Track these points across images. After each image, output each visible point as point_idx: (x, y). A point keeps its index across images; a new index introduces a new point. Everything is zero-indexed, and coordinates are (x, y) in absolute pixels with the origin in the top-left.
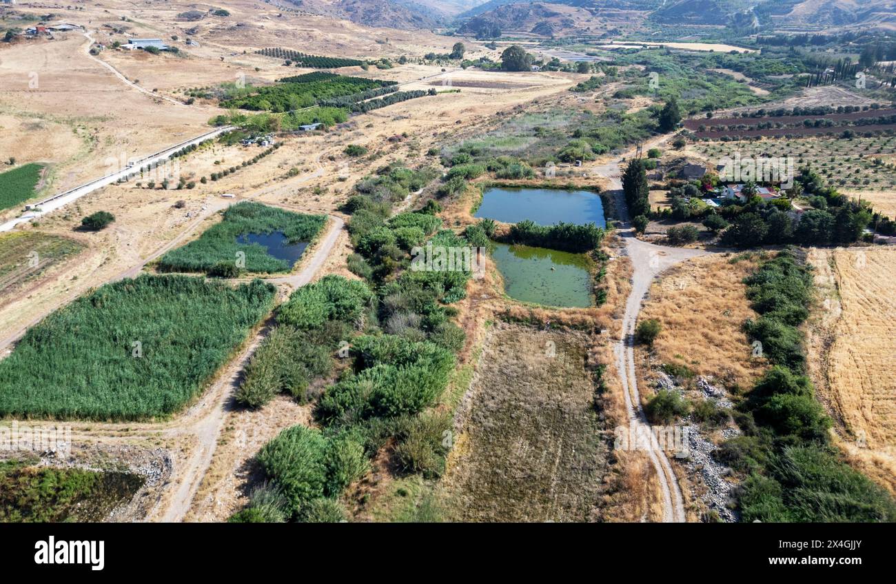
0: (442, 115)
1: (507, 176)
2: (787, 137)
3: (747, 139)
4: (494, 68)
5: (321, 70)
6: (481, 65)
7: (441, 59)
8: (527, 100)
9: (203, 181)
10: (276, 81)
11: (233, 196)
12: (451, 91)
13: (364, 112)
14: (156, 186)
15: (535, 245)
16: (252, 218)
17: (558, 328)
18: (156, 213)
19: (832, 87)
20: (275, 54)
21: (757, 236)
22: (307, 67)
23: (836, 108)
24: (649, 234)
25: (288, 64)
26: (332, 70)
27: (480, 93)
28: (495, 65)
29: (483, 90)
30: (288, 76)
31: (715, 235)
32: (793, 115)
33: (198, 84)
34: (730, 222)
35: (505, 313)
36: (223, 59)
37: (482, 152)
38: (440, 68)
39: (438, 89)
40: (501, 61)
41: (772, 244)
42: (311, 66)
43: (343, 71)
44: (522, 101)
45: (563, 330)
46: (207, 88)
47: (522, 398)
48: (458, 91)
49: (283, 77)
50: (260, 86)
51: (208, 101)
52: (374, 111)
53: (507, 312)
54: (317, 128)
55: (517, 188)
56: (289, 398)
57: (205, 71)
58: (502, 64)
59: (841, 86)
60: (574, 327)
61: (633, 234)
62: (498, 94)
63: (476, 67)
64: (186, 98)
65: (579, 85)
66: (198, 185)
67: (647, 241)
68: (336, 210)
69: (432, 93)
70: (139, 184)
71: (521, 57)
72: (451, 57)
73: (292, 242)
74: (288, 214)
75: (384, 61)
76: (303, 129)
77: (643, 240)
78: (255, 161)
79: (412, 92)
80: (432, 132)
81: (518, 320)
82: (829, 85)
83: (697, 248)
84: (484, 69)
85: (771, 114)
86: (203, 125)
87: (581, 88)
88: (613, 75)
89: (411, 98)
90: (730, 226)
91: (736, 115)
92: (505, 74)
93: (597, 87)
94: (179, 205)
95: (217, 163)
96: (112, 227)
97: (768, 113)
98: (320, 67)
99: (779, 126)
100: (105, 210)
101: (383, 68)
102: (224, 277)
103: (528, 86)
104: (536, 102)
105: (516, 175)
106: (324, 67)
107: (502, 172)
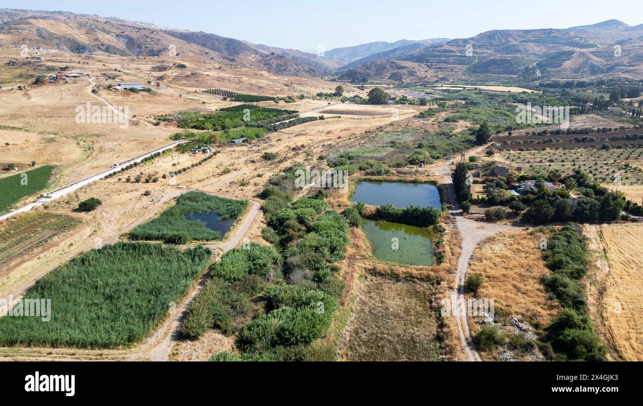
0: (329, 132)
1: (372, 174)
2: (563, 148)
3: (536, 150)
4: (364, 102)
5: (247, 103)
6: (355, 100)
7: (327, 96)
8: (386, 123)
9: (164, 177)
10: (216, 110)
11: (184, 187)
12: (334, 117)
13: (276, 131)
14: (132, 180)
15: (393, 221)
16: (197, 202)
17: (411, 280)
18: (131, 199)
19: (592, 115)
20: (216, 92)
21: (547, 216)
22: (238, 101)
23: (596, 129)
24: (472, 214)
25: (225, 99)
26: (255, 104)
27: (354, 119)
28: (364, 100)
29: (356, 117)
30: (225, 107)
31: (518, 215)
32: (567, 134)
33: (163, 112)
34: (528, 206)
35: (373, 270)
36: (181, 96)
37: (356, 157)
38: (327, 103)
39: (326, 116)
40: (368, 98)
41: (557, 222)
42: (240, 101)
43: (261, 104)
44: (382, 124)
45: (414, 282)
46: (170, 115)
47: (386, 331)
48: (339, 117)
49: (221, 107)
50: (205, 113)
51: (170, 123)
52: (283, 130)
53: (374, 269)
54: (244, 141)
55: (380, 181)
56: (218, 331)
57: (169, 104)
58: (369, 100)
59: (598, 114)
60: (422, 280)
61: (461, 214)
62: (366, 119)
63: (351, 101)
64: (155, 122)
65: (421, 113)
66: (161, 179)
67: (471, 219)
68: (255, 197)
69: (322, 118)
70: (120, 179)
71: (381, 95)
72: (335, 95)
73: (224, 219)
74: (222, 200)
75: (290, 98)
76: (234, 142)
77: (468, 218)
78: (200, 163)
79: (308, 118)
80: (322, 144)
81: (382, 275)
82: (589, 114)
83: (506, 224)
84: (356, 103)
85: (552, 133)
86: (165, 139)
87: (422, 116)
88: (443, 107)
89: (307, 121)
90: (528, 209)
91: (528, 133)
92: (370, 106)
93: (433, 115)
94: (147, 194)
95: (174, 165)
96: (99, 209)
97: (550, 133)
98: (246, 102)
99: (557, 141)
100: (95, 197)
101: (288, 102)
102: (176, 244)
103: (386, 114)
104: (392, 125)
105: (379, 173)
106: (249, 101)
107: (369, 171)
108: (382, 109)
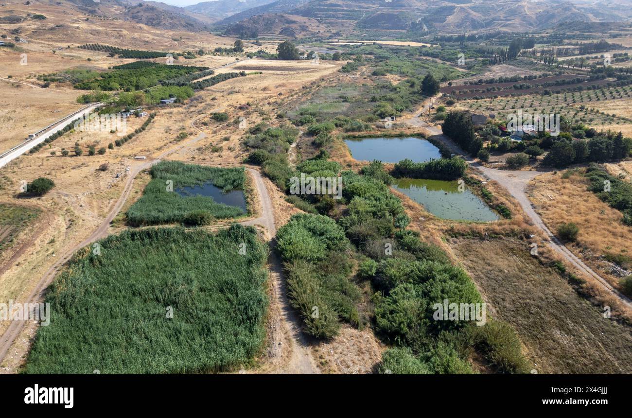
0: (265, 89)
1: (353, 130)
2: (512, 95)
3: (489, 98)
4: (272, 57)
5: (143, 60)
6: (261, 55)
7: (228, 52)
8: (315, 78)
9: (110, 147)
10: (109, 68)
11: (145, 157)
12: (255, 73)
13: (202, 89)
14: (70, 154)
15: (416, 177)
16: (177, 174)
17: (495, 237)
18: (86, 177)
19: (504, 65)
20: (96, 48)
22: (129, 58)
23: (523, 77)
24: (491, 163)
25: (112, 56)
26: (152, 60)
27: (278, 75)
28: (273, 55)
29: (279, 72)
30: (117, 65)
31: (536, 160)
32: (499, 82)
33: (44, 71)
34: (546, 150)
35: (450, 230)
36: (54, 52)
37: (318, 114)
38: (234, 59)
39: (247, 72)
40: (278, 53)
41: (577, 163)
42: (131, 57)
43: (158, 60)
44: (314, 79)
45: (501, 238)
46: (54, 75)
47: (525, 297)
48: (261, 73)
49: (114, 65)
50: (100, 72)
51: (63, 84)
52: (209, 88)
53: (452, 230)
54: (175, 102)
55: (360, 138)
56: (348, 325)
57: (45, 62)
58: (278, 55)
59: (509, 64)
60: (507, 235)
61: (479, 164)
62: (291, 74)
63: (258, 57)
64: (42, 82)
65: (343, 68)
66: (108, 150)
67: (493, 168)
68: (241, 163)
69: (242, 74)
70: (53, 153)
71: (292, 50)
72: (235, 50)
73: (228, 191)
74: (206, 169)
75: (189, 53)
76: (165, 102)
77: (490, 167)
78: (144, 129)
79: (229, 74)
80: (266, 102)
81: (463, 235)
82: (502, 64)
83: (531, 170)
84: (264, 58)
85: (487, 82)
86: (72, 103)
87: (345, 70)
88: (359, 60)
89: (229, 78)
90: (546, 154)
91: (466, 83)
92: (284, 61)
93: (356, 69)
94: (103, 168)
96: (52, 193)
97: (485, 82)
98: (140, 58)
99: (499, 89)
100: (42, 174)
101: (189, 58)
103: (307, 69)
104: (323, 80)
105: (359, 129)
106: (143, 58)
107: (348, 126)
108: (299, 64)
